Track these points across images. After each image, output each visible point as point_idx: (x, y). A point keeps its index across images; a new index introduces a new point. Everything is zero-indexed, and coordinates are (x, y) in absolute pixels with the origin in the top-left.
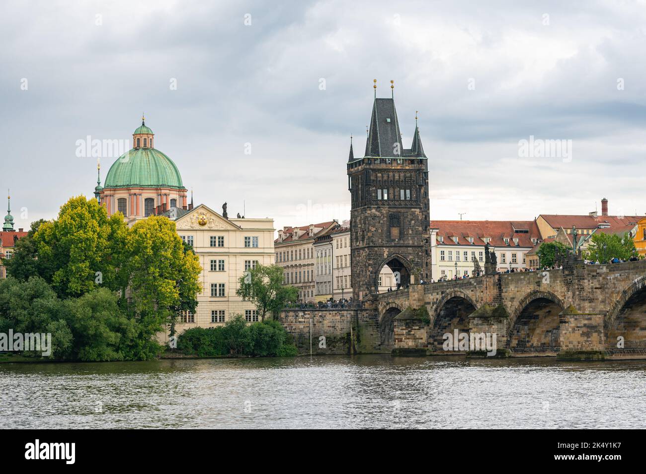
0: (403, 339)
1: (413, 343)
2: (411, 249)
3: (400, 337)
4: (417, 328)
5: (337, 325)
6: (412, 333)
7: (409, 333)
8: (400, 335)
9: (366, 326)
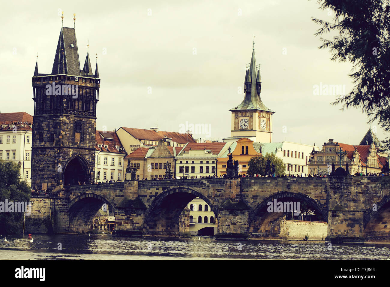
0: (123, 223)
1: (131, 227)
2: (88, 151)
3: (119, 221)
4: (135, 215)
5: (41, 210)
6: (131, 219)
7: (128, 219)
8: (120, 220)
9: (60, 211)
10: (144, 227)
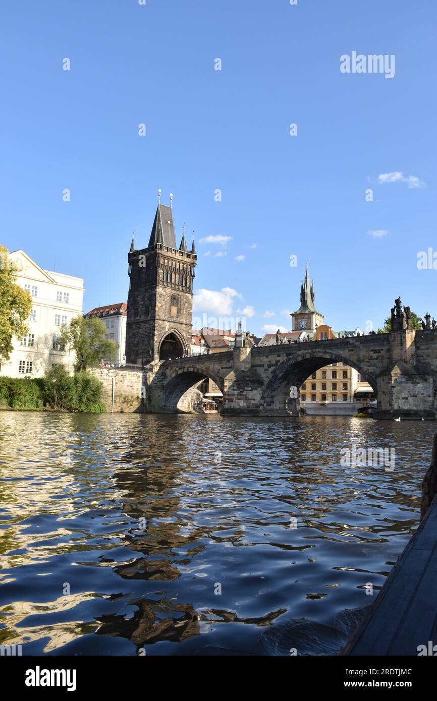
0: (234, 399)
1: (245, 404)
2: (184, 326)
3: (230, 397)
4: (250, 389)
5: (134, 385)
6: (244, 393)
7: (240, 394)
8: (230, 395)
9: (156, 388)
10: (261, 405)
